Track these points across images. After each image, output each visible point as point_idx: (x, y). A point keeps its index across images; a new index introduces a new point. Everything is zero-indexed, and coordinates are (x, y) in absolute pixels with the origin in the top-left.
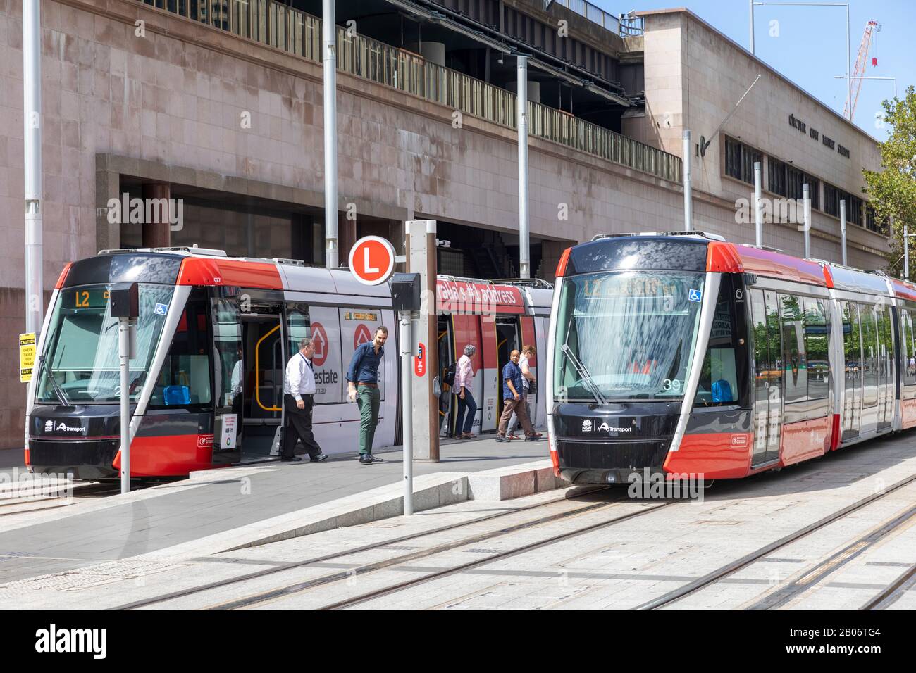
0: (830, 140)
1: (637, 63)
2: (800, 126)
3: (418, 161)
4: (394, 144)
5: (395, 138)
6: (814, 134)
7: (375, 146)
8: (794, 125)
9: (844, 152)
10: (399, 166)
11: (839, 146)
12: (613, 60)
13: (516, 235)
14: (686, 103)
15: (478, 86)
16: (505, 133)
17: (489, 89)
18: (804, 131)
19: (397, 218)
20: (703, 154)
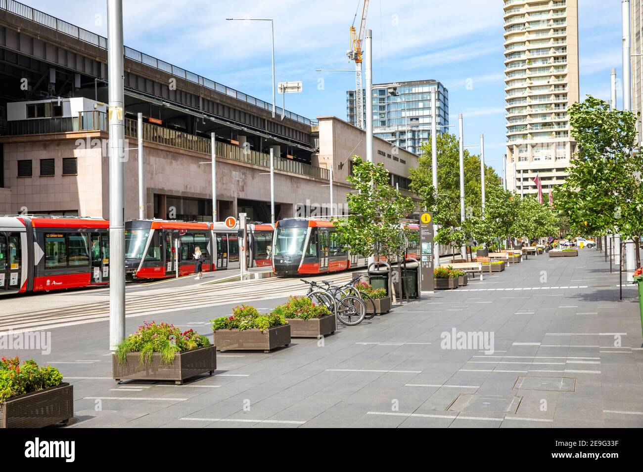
0: (396, 158)
1: (317, 135)
2: (384, 154)
3: (238, 181)
4: (231, 176)
5: (231, 175)
6: (389, 156)
7: (224, 177)
8: (380, 154)
9: (403, 162)
10: (232, 183)
11: (401, 160)
12: (308, 134)
13: (270, 202)
14: (334, 150)
15: (258, 153)
16: (267, 169)
17: (261, 154)
18: (385, 155)
19: (232, 200)
20: (341, 169)
